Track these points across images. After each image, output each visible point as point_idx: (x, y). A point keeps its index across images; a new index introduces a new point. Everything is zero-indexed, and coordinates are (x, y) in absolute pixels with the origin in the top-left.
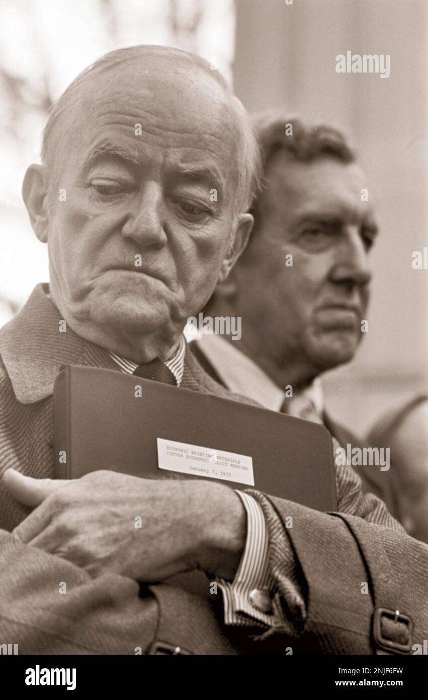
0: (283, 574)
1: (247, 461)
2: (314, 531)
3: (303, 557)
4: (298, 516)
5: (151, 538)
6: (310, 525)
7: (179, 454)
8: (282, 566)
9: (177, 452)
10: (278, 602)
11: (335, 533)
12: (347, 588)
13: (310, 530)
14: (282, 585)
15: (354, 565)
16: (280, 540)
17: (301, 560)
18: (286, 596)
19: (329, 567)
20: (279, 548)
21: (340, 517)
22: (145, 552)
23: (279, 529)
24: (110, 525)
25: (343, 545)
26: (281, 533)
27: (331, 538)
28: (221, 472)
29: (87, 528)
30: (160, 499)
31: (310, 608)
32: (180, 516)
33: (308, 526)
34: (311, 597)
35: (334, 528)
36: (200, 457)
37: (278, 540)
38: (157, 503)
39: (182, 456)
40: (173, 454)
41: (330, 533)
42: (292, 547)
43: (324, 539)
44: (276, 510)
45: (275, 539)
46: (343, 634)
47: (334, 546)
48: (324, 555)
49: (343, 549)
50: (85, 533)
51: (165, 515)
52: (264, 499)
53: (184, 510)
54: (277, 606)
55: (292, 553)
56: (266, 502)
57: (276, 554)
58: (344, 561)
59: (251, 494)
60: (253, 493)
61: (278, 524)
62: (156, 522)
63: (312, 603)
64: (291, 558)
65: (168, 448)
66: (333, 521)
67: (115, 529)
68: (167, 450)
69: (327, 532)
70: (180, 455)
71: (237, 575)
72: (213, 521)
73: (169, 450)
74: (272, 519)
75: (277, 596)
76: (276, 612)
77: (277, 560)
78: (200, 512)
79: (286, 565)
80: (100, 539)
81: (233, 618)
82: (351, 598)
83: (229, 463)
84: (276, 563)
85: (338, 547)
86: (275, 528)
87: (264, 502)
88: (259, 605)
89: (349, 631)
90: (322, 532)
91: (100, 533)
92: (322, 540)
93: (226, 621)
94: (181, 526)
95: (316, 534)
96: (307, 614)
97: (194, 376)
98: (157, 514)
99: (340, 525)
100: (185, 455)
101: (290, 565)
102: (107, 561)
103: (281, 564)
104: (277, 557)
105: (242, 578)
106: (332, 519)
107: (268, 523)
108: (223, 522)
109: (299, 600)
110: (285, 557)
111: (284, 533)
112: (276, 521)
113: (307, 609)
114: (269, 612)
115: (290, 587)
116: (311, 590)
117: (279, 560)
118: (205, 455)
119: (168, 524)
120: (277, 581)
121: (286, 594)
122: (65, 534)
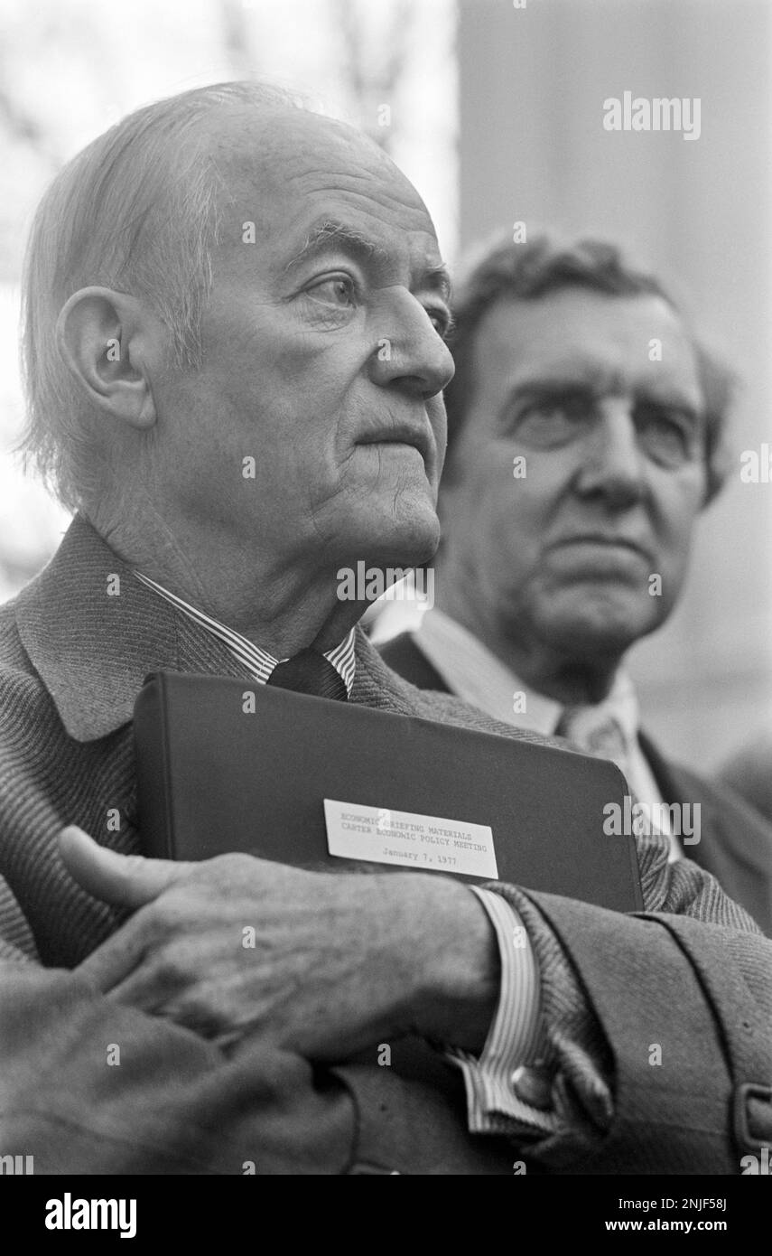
0: (567, 1038)
1: (483, 835)
2: (618, 952)
3: (604, 1003)
4: (587, 927)
5: (329, 984)
6: (610, 942)
7: (363, 828)
8: (565, 1023)
9: (360, 824)
10: (562, 1089)
11: (654, 954)
12: (684, 1053)
13: (610, 952)
14: (568, 1060)
15: (694, 1010)
16: (560, 976)
17: (600, 1010)
18: (577, 1080)
19: (649, 1016)
20: (559, 990)
21: (658, 921)
22: (321, 1011)
23: (556, 953)
24: (255, 964)
25: (669, 974)
26: (560, 962)
27: (649, 964)
28: (439, 857)
29: (214, 970)
30: (343, 913)
31: (621, 1098)
32: (381, 942)
33: (606, 944)
34: (622, 1077)
35: (651, 942)
36: (400, 830)
37: (556, 976)
38: (340, 921)
39: (369, 831)
40: (354, 828)
41: (646, 954)
42: (581, 985)
43: (635, 965)
44: (546, 919)
45: (551, 974)
46: (682, 1137)
47: (654, 977)
48: (639, 996)
49: (671, 982)
50: (210, 978)
51: (354, 943)
52: (525, 900)
53: (387, 931)
54: (560, 1096)
55: (581, 997)
56: (529, 907)
57: (554, 1001)
58: (673, 1003)
59: (500, 892)
60: (503, 891)
61: (553, 946)
62: (338, 955)
63: (624, 1089)
64: (582, 1007)
65: (344, 816)
66: (648, 930)
67: (265, 971)
68: (342, 821)
69: (640, 952)
70: (366, 829)
71: (487, 1043)
72: (441, 950)
73: (346, 821)
74: (541, 937)
75: (560, 1079)
76: (560, 1108)
77: (555, 1012)
78: (416, 935)
79: (573, 1021)
80: (238, 990)
81: (483, 1122)
82: (691, 1071)
83: (452, 839)
84: (555, 1018)
85: (660, 979)
86: (548, 953)
87: (524, 905)
88: (530, 1096)
89: (691, 1131)
90: (631, 953)
91: (237, 980)
92: (634, 969)
93: (472, 1127)
94: (384, 962)
95: (620, 957)
96: (615, 1109)
97: (370, 674)
98: (338, 942)
99: (660, 937)
100: (373, 828)
101: (579, 1018)
102: (254, 1028)
103: (564, 1019)
104: (556, 1007)
105: (497, 1048)
106: (646, 926)
107: (535, 945)
108: (458, 951)
109: (600, 1086)
110: (570, 1006)
111: (565, 961)
112: (549, 940)
113: (615, 1101)
114: (546, 1107)
115: (580, 1061)
116: (620, 1065)
117: (559, 1010)
118: (410, 828)
119: (360, 959)
120: (558, 1052)
121: (576, 1075)
122: (173, 982)
